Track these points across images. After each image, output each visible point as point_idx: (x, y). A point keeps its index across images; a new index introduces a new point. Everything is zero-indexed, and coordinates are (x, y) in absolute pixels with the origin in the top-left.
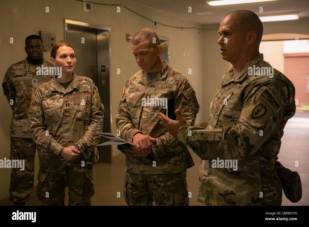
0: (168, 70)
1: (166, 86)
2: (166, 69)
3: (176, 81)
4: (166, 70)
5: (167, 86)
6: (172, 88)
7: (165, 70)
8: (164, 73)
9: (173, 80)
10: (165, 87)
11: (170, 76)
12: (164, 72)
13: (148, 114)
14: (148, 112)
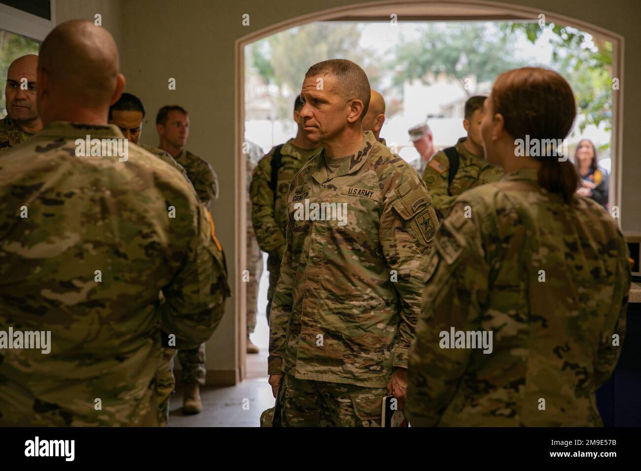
0: (368, 154)
1: (358, 189)
2: (364, 150)
3: (381, 179)
4: (365, 154)
5: (360, 190)
6: (370, 194)
7: (363, 153)
8: (359, 160)
9: (374, 177)
10: (357, 192)
11: (370, 168)
12: (360, 158)
13: (321, 246)
14: (321, 244)
